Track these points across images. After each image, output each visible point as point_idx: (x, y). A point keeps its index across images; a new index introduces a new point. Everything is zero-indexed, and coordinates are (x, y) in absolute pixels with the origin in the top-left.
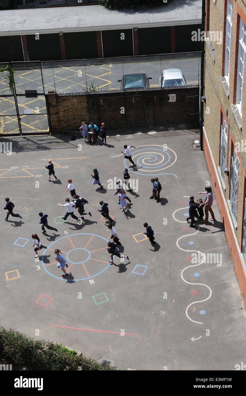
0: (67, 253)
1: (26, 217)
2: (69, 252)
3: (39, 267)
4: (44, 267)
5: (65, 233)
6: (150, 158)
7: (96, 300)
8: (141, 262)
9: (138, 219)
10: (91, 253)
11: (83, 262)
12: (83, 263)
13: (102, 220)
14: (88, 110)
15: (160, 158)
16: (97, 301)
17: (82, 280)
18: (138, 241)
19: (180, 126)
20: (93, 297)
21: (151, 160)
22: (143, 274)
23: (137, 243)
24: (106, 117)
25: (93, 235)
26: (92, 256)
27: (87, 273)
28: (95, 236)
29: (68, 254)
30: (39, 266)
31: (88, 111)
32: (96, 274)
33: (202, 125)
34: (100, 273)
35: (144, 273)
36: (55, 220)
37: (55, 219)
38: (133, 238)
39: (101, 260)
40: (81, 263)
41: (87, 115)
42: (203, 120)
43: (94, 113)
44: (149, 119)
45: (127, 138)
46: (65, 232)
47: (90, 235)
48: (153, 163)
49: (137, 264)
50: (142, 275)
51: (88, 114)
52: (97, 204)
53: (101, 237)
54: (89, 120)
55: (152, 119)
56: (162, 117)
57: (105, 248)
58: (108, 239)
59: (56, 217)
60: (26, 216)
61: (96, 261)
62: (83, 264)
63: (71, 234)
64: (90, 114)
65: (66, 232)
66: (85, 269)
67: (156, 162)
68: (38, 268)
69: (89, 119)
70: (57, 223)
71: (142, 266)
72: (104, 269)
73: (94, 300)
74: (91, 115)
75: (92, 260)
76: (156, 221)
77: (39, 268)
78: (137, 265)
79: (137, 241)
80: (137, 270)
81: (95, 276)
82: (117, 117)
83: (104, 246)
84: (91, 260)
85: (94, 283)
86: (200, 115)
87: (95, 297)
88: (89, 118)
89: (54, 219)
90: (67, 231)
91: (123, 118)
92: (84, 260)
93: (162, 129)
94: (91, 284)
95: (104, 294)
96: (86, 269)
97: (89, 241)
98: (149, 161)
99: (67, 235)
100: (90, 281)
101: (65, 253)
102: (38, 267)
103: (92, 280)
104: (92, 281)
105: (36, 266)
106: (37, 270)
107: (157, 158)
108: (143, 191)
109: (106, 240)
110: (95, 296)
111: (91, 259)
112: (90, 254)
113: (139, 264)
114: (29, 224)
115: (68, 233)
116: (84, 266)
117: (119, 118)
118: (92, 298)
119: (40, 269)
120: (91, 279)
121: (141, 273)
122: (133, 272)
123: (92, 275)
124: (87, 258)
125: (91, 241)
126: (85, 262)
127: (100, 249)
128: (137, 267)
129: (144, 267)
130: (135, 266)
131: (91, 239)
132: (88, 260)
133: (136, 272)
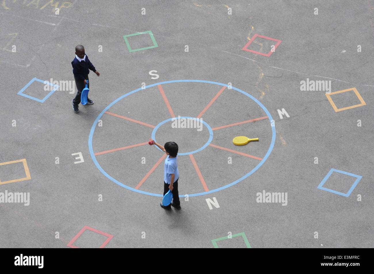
0: (153, 127)
1: (54, 26)
2: (161, 124)
3: (81, 157)
4: (93, 158)
5: (151, 76)
8: (344, 163)
9: (345, 51)
10: (213, 131)
11: (194, 152)
12: (193, 154)
13: (249, 48)
18: (338, 108)
20: (214, 241)
22: (347, 195)
23: (338, 112)
25: (223, 86)
26: (216, 140)
27: (202, 180)
28: (227, 88)
29: (156, 128)
30: (80, 154)
32: (223, 184)
34: (235, 183)
35: (350, 192)
36: (126, 40)
37: (128, 38)
38: (327, 100)
40: (187, 154)
46: (150, 73)
47: (215, 85)
49: (332, 167)
50: (344, 197)
52: (238, 6)
53: (244, 92)
57: (250, 121)
58: (261, 97)
59: (130, 33)
60: (54, 24)
61: (227, 151)
62: (192, 158)
63: (168, 79)
65: (153, 73)
66: (198, 170)
68: (76, 158)
70: (132, 49)
71: (346, 173)
72: (245, 174)
75: (216, 149)
77: (79, 160)
78: (332, 170)
79: (336, 110)
80: (332, 184)
81: (221, 188)
83: (248, 115)
84: (212, 149)
85: (217, 206)
87: (219, 243)
89: (125, 37)
90: (156, 71)
92: (198, 148)
94: (211, 208)
95: (241, 237)
96: (201, 169)
97: (213, 101)
99: (156, 81)
100: (208, 201)
101: (150, 126)
102: (78, 156)
103: (214, 198)
104: (212, 202)
105: (73, 154)
106: (76, 163)
109: (256, 100)
111: (213, 146)
112: (211, 133)
113: (339, 168)
114: (60, 46)
115: (158, 76)
116: (194, 162)
118: (211, 242)
119: (82, 161)
120: (211, 196)
121: (341, 192)
122: (320, 186)
123: (214, 187)
124: (204, 143)
125: (216, 100)
126: (198, 153)
127: (238, 124)
128: (332, 175)
129: (351, 177)
130: (328, 172)
131: (217, 96)
132: (207, 147)
133: (328, 188)
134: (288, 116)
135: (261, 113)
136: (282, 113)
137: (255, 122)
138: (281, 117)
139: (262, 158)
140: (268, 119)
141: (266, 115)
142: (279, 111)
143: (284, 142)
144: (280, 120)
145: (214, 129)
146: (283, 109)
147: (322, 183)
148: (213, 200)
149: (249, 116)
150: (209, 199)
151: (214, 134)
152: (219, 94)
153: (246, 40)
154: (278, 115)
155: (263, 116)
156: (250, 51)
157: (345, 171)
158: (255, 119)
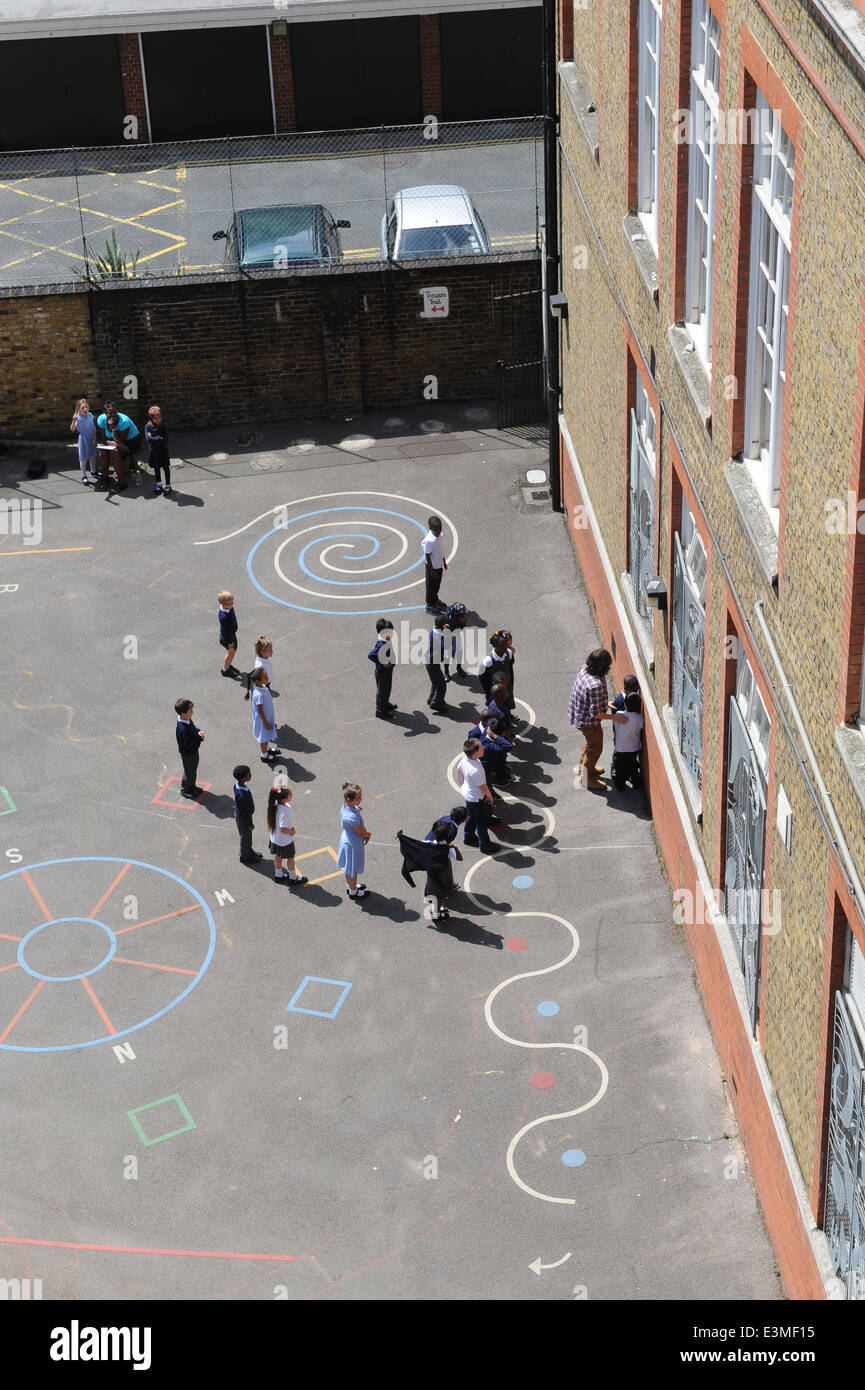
2: (30, 934)
5: (10, 859)
6: (352, 546)
7: (144, 1125)
8: (325, 966)
9: (309, 791)
10: (117, 936)
11: (86, 974)
12: (88, 977)
13: (161, 799)
14: (95, 354)
15: (390, 543)
16: (146, 1132)
17: (82, 1045)
19: (469, 414)
20: (131, 1114)
21: (353, 552)
22: (332, 1016)
24: (166, 381)
25: (123, 865)
26: (123, 950)
27: (104, 1016)
28: (133, 865)
29: (24, 941)
31: (95, 357)
32: (139, 1021)
33: (557, 411)
34: (157, 1016)
35: (336, 1009)
39: (160, 963)
40: (77, 977)
41: (90, 375)
42: (560, 390)
43: (122, 366)
44: (345, 387)
45: (258, 467)
46: (8, 854)
47: (114, 862)
48: (362, 565)
49: (307, 974)
50: (328, 1019)
51: (93, 370)
52: (139, 735)
53: (159, 869)
54: (100, 396)
55: (354, 389)
56: (394, 379)
57: (173, 914)
58: (188, 875)
61: (140, 966)
62: (86, 984)
63: (37, 861)
64: (100, 369)
65: (12, 853)
66: (96, 1002)
67: (378, 559)
69: (98, 391)
71: (327, 981)
72: (172, 1000)
73: (136, 1124)
74: (106, 374)
75: (123, 964)
76: (379, 797)
78: (308, 978)
80: (308, 1000)
81: (136, 1028)
82: (212, 382)
83: (170, 905)
84: (120, 966)
85: (132, 1056)
86: (546, 368)
87: (139, 1116)
88: (96, 388)
90: (17, 850)
91: (236, 386)
92: (93, 966)
93: (396, 427)
94: (122, 1061)
95: (174, 1101)
96: (101, 1000)
97: (111, 888)
98: (345, 557)
99: (18, 865)
100: (117, 1049)
101: (13, 938)
103: (126, 1045)
104: (123, 1051)
107: (377, 544)
108: (326, 677)
109: (180, 880)
110: (135, 1111)
111: (121, 960)
112: (113, 939)
113: (316, 975)
115: (20, 858)
116: (90, 991)
117: (219, 387)
118: (126, 1116)
120: (120, 1042)
121: (323, 1011)
122: (291, 1006)
123: (124, 1027)
124: (104, 958)
125: (116, 887)
126: (94, 974)
127: (155, 920)
128: (307, 987)
129: (336, 986)
130: (300, 983)
131: (118, 879)
132: (109, 964)
133: (304, 1008)
134: (232, 900)
135: (190, 901)
136: (223, 896)
137: (181, 914)
138: (222, 904)
139: (198, 971)
140: (202, 908)
141: (198, 903)
142: (217, 893)
143: (229, 942)
144: (220, 908)
145: (117, 933)
146: (224, 890)
147: (293, 1001)
148: (124, 1048)
149: (172, 907)
150: (118, 1046)
151: (118, 940)
152: (120, 876)
153: (157, 788)
154: (216, 899)
155: (193, 904)
156: (166, 803)
157: (327, 978)
158: (181, 911)
